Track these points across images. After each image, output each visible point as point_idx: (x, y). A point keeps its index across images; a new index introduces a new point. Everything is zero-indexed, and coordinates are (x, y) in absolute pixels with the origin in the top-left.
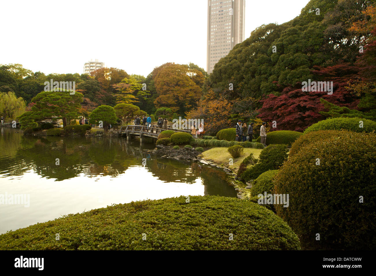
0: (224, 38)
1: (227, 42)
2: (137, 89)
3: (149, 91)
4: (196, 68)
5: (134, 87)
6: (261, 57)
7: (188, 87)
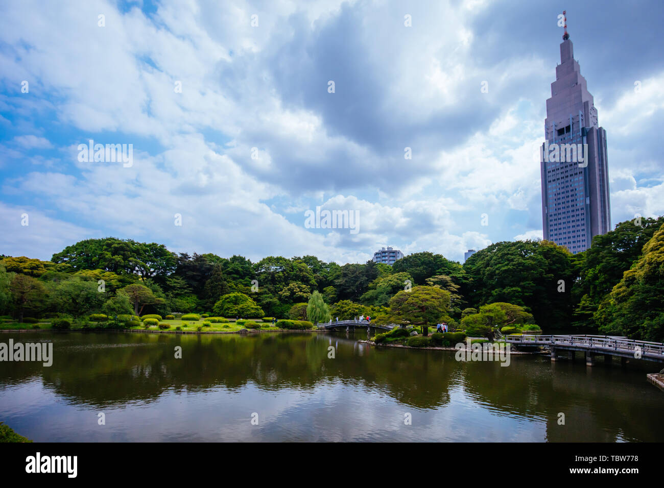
0: (573, 201)
1: (578, 205)
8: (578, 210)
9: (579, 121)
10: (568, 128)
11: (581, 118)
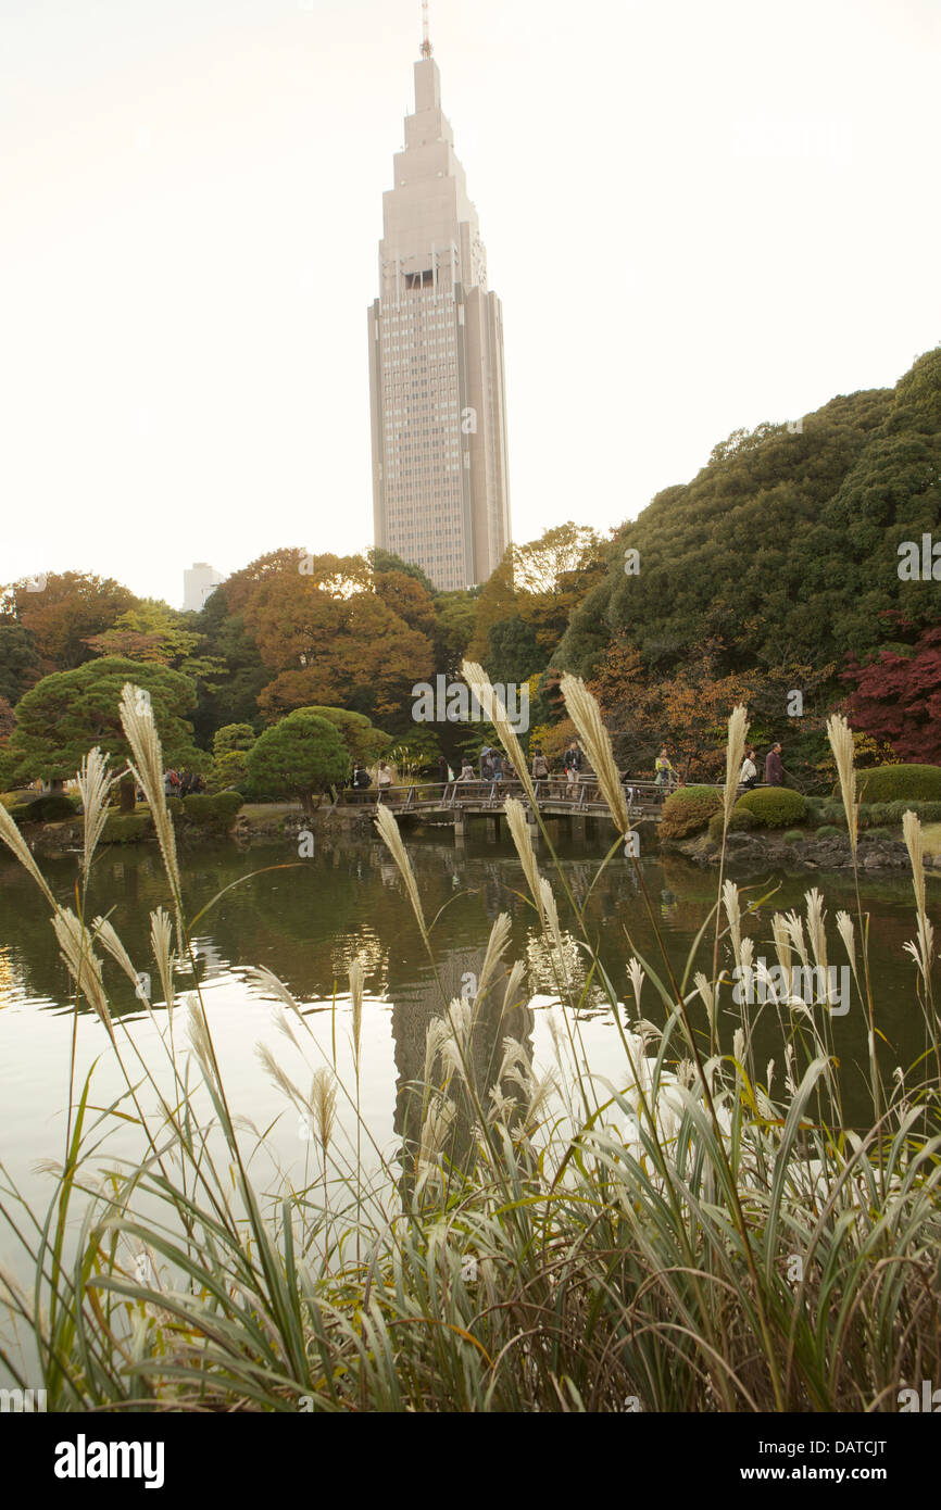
0: (436, 456)
1: (448, 468)
2: (178, 652)
3: (223, 660)
4: (398, 566)
5: (168, 643)
6: (817, 534)
7: (383, 639)
8: (446, 480)
9: (449, 266)
10: (428, 276)
11: (453, 258)
